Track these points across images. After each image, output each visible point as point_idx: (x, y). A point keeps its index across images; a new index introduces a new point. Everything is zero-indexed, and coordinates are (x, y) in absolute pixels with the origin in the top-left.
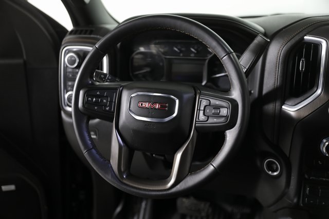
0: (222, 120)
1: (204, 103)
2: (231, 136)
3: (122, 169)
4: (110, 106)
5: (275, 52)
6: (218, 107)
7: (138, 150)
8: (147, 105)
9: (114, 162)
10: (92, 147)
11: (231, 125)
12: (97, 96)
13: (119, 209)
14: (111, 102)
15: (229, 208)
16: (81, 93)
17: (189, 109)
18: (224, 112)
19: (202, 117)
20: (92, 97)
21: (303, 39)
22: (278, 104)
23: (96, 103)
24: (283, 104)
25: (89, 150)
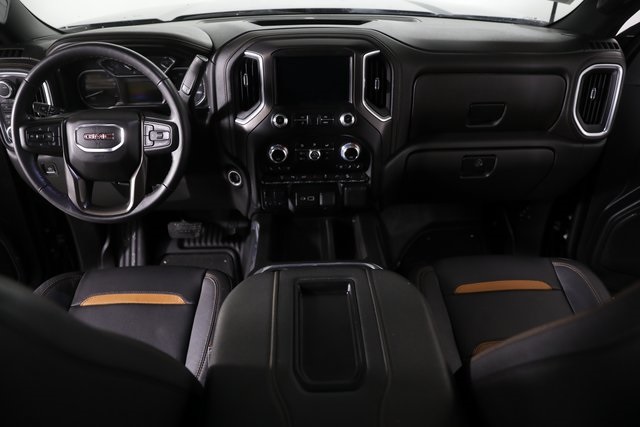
0: (165, 143)
1: (149, 128)
2: (176, 155)
3: (82, 200)
4: (56, 140)
5: (222, 66)
6: (161, 132)
7: (96, 180)
8: (93, 136)
9: (72, 195)
10: (47, 184)
11: (174, 146)
12: (39, 133)
13: (106, 246)
14: (56, 136)
15: (225, 224)
16: (21, 130)
17: (136, 136)
18: (166, 135)
19: (149, 143)
20: (35, 133)
21: (243, 54)
22: (231, 118)
23: (40, 140)
24: (235, 118)
25: (43, 188)
